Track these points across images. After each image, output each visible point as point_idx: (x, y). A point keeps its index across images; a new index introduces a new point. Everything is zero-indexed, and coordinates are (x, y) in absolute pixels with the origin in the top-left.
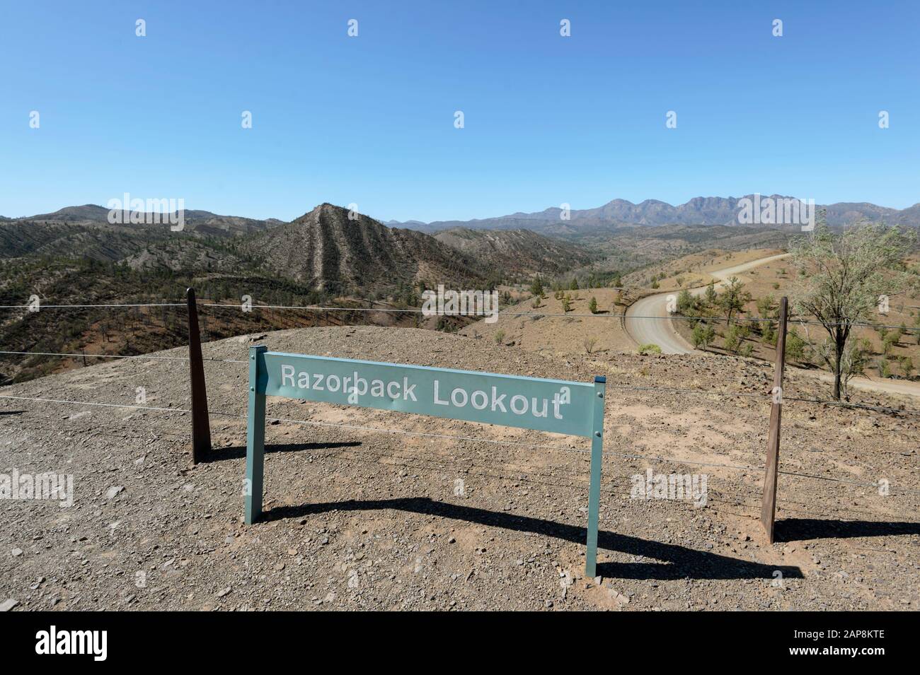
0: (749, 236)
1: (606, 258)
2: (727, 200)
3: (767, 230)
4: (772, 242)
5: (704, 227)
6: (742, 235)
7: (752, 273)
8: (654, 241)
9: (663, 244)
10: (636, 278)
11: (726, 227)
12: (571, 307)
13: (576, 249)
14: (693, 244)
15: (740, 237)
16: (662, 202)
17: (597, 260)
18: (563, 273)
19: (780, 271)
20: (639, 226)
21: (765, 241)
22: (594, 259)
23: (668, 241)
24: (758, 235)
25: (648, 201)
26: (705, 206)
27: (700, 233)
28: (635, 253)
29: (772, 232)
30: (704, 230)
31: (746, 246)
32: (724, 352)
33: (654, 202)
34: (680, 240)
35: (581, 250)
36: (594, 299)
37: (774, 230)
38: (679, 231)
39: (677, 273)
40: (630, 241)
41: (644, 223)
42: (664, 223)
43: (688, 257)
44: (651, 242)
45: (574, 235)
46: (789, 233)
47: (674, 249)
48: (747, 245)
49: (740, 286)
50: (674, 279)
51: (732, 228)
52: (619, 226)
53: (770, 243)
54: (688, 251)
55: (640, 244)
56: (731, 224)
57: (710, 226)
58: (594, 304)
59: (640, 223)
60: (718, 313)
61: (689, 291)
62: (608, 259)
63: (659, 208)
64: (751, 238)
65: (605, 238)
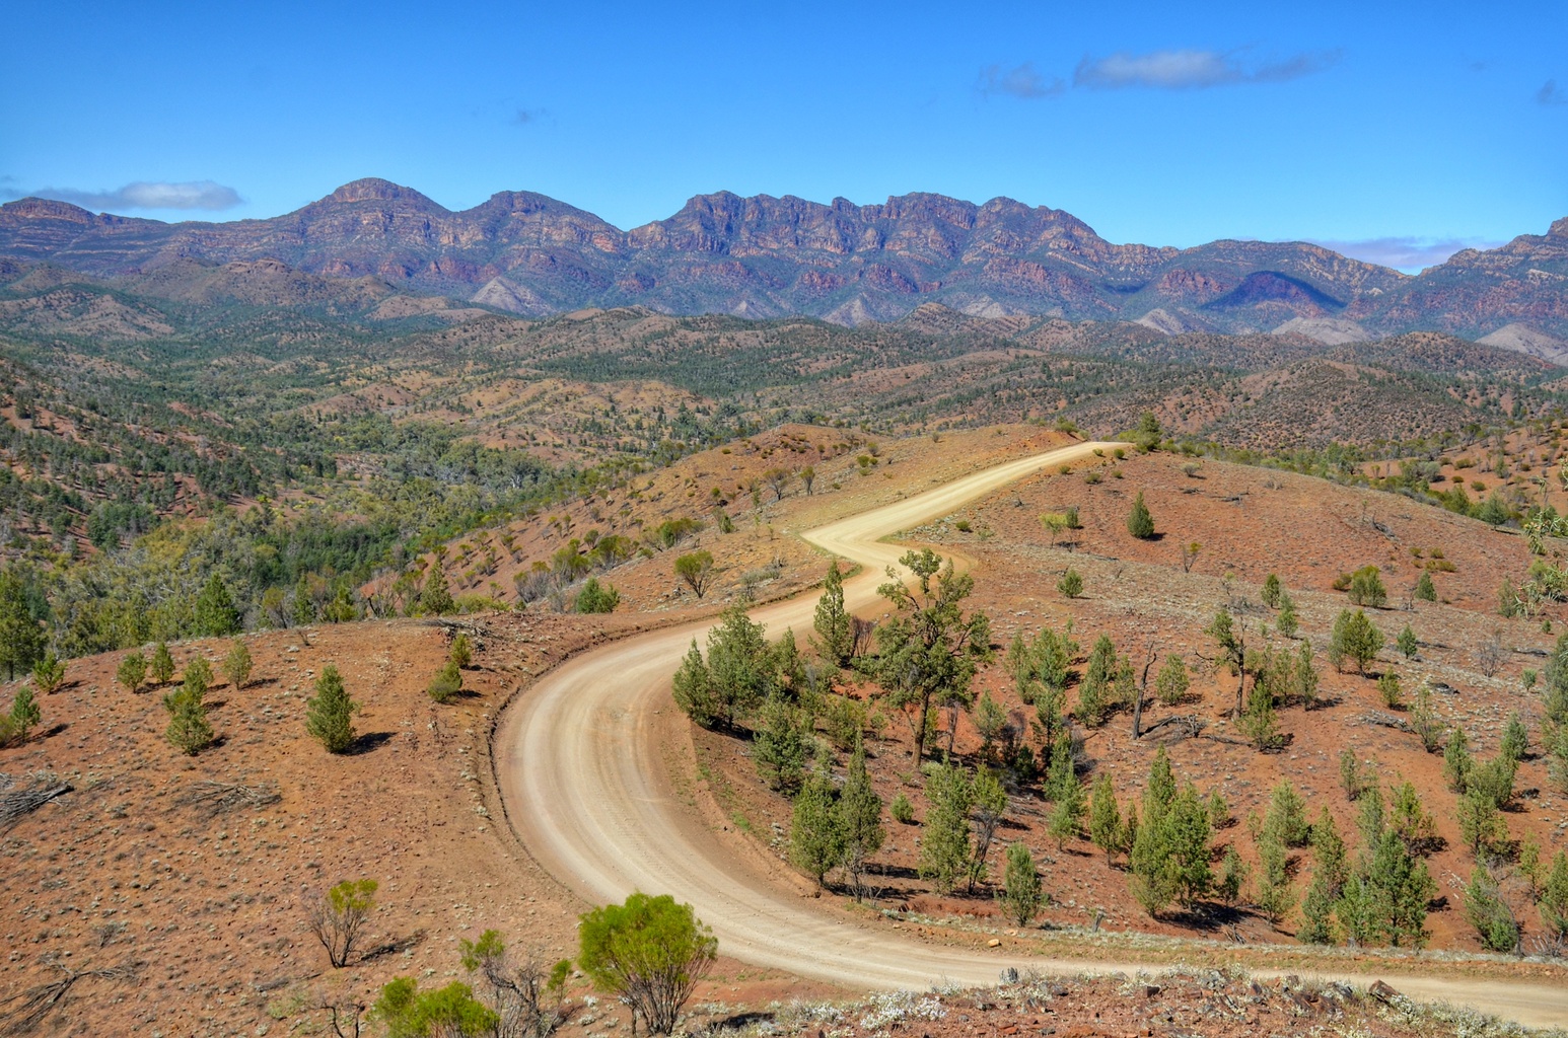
0: (919, 369)
1: (333, 466)
2: (828, 213)
3: (984, 345)
4: (1003, 394)
5: (749, 325)
6: (892, 364)
7: (964, 529)
8: (547, 383)
9: (591, 401)
10: (480, 559)
11: (835, 331)
12: (216, 723)
13: (182, 420)
14: (707, 402)
15: (887, 371)
16: (567, 208)
17: (289, 475)
18: (116, 542)
19: (1062, 519)
20: (478, 313)
21: (979, 393)
22: (277, 468)
23: (606, 388)
24: (952, 363)
25: (508, 198)
26: (744, 234)
27: (733, 352)
28: (467, 440)
29: (998, 354)
30: (746, 339)
31: (908, 412)
32: (869, 881)
33: (535, 204)
34: (655, 383)
35: (209, 427)
36: (333, 679)
37: (1006, 344)
38: (646, 341)
39: (673, 534)
40: (438, 381)
41: (495, 300)
42: (581, 304)
43: (699, 459)
44: (533, 389)
45: (163, 350)
46: (1061, 356)
47: (631, 420)
48: (909, 406)
49: (956, 590)
50: (668, 559)
51: (854, 334)
52: (385, 311)
53: (998, 401)
54: (696, 436)
55: (487, 397)
56: (847, 317)
57: (768, 324)
58: (336, 698)
59: (478, 298)
60: (874, 712)
61: (755, 618)
62: (343, 469)
63: (561, 237)
64: (926, 380)
65: (323, 368)
